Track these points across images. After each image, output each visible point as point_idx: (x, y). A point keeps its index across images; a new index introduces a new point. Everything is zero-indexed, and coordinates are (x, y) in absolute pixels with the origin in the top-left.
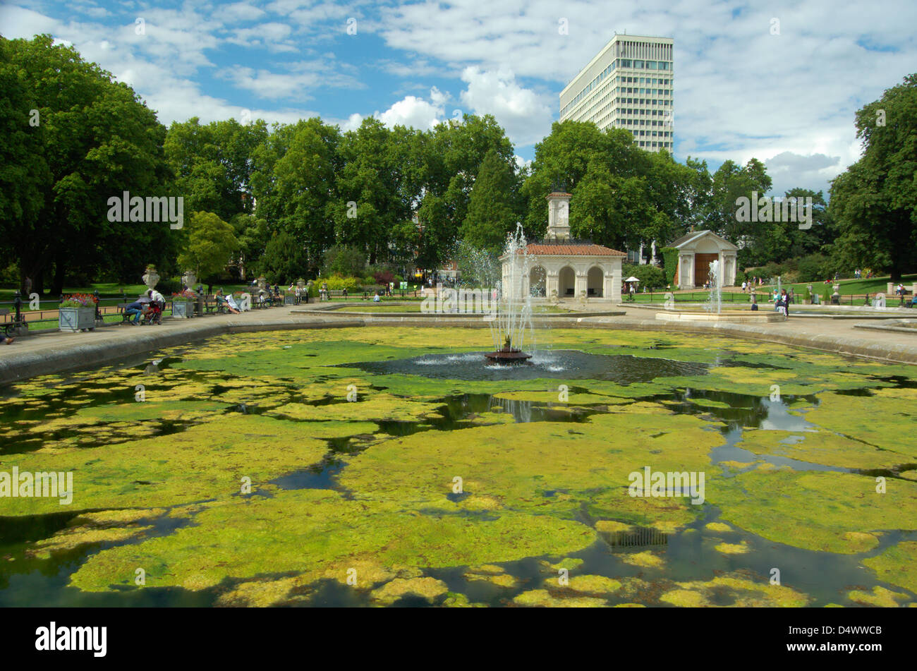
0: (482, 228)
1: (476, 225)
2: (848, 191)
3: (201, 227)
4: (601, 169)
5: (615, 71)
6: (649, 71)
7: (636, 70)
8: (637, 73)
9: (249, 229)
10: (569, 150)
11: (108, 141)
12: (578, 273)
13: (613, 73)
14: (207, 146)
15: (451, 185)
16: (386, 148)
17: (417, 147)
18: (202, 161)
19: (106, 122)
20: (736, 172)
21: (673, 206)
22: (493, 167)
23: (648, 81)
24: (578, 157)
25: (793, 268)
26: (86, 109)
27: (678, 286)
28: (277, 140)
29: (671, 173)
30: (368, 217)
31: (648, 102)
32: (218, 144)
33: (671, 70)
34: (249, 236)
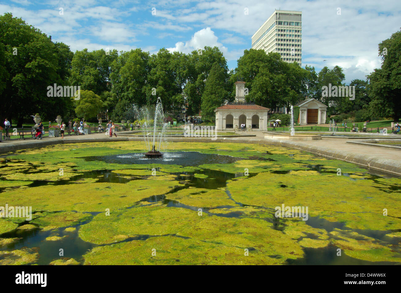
0: (210, 97)
1: (208, 96)
2: (374, 80)
3: (86, 97)
4: (265, 71)
5: (275, 27)
6: (290, 26)
7: (285, 26)
8: (285, 27)
9: (108, 98)
10: (251, 62)
11: (35, 60)
12: (247, 118)
13: (274, 27)
14: (91, 61)
15: (198, 78)
16: (170, 62)
17: (183, 61)
18: (89, 68)
19: (35, 51)
20: (329, 72)
21: (299, 88)
22: (215, 70)
23: (290, 31)
24: (255, 66)
25: (353, 115)
26: (26, 45)
27: (299, 124)
28: (122, 58)
29: (298, 73)
30: (161, 92)
31: (290, 40)
32: (96, 61)
33: (301, 26)
34: (109, 101)
